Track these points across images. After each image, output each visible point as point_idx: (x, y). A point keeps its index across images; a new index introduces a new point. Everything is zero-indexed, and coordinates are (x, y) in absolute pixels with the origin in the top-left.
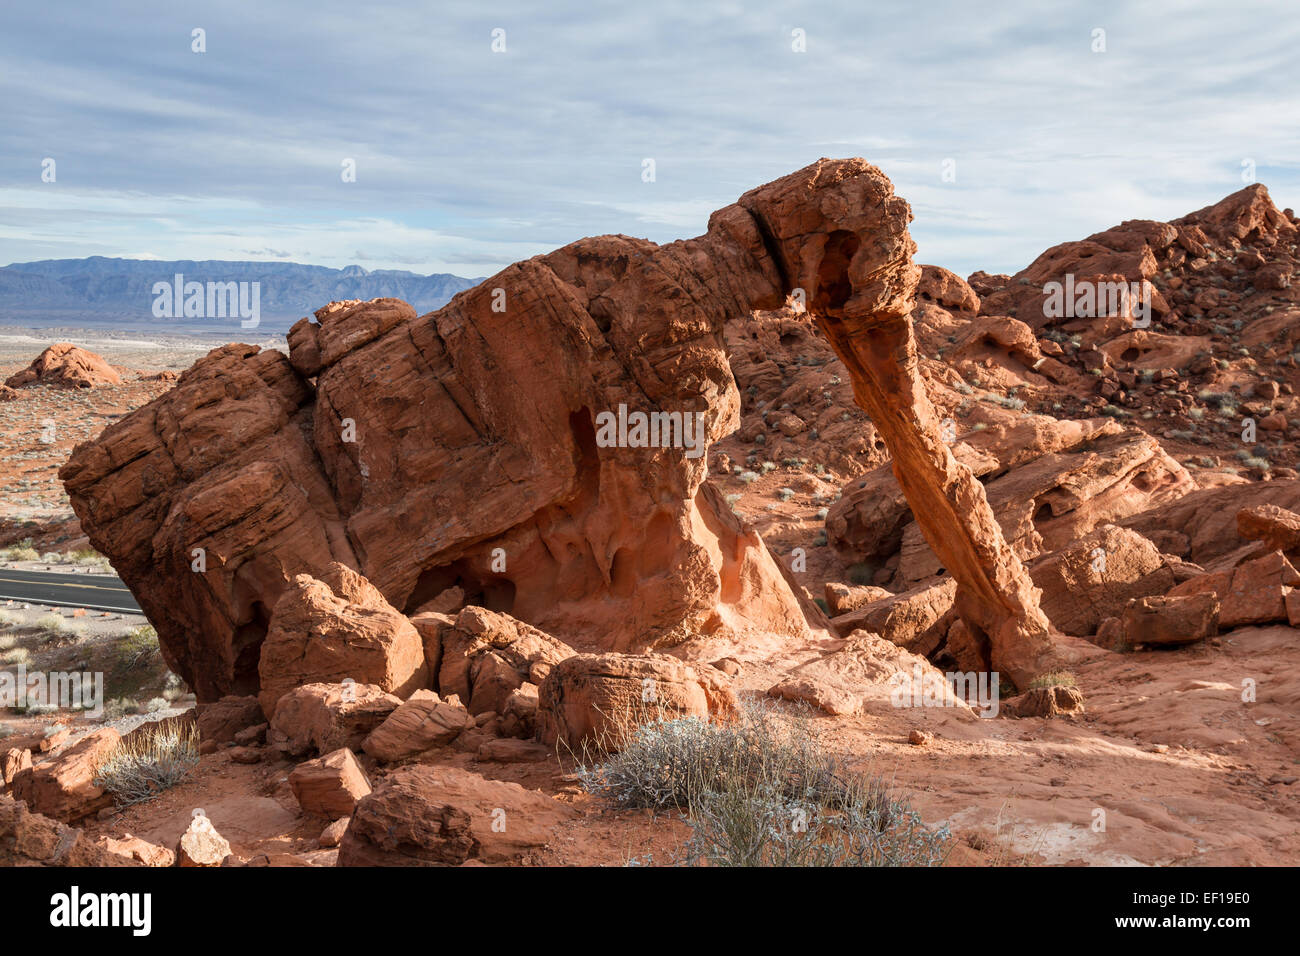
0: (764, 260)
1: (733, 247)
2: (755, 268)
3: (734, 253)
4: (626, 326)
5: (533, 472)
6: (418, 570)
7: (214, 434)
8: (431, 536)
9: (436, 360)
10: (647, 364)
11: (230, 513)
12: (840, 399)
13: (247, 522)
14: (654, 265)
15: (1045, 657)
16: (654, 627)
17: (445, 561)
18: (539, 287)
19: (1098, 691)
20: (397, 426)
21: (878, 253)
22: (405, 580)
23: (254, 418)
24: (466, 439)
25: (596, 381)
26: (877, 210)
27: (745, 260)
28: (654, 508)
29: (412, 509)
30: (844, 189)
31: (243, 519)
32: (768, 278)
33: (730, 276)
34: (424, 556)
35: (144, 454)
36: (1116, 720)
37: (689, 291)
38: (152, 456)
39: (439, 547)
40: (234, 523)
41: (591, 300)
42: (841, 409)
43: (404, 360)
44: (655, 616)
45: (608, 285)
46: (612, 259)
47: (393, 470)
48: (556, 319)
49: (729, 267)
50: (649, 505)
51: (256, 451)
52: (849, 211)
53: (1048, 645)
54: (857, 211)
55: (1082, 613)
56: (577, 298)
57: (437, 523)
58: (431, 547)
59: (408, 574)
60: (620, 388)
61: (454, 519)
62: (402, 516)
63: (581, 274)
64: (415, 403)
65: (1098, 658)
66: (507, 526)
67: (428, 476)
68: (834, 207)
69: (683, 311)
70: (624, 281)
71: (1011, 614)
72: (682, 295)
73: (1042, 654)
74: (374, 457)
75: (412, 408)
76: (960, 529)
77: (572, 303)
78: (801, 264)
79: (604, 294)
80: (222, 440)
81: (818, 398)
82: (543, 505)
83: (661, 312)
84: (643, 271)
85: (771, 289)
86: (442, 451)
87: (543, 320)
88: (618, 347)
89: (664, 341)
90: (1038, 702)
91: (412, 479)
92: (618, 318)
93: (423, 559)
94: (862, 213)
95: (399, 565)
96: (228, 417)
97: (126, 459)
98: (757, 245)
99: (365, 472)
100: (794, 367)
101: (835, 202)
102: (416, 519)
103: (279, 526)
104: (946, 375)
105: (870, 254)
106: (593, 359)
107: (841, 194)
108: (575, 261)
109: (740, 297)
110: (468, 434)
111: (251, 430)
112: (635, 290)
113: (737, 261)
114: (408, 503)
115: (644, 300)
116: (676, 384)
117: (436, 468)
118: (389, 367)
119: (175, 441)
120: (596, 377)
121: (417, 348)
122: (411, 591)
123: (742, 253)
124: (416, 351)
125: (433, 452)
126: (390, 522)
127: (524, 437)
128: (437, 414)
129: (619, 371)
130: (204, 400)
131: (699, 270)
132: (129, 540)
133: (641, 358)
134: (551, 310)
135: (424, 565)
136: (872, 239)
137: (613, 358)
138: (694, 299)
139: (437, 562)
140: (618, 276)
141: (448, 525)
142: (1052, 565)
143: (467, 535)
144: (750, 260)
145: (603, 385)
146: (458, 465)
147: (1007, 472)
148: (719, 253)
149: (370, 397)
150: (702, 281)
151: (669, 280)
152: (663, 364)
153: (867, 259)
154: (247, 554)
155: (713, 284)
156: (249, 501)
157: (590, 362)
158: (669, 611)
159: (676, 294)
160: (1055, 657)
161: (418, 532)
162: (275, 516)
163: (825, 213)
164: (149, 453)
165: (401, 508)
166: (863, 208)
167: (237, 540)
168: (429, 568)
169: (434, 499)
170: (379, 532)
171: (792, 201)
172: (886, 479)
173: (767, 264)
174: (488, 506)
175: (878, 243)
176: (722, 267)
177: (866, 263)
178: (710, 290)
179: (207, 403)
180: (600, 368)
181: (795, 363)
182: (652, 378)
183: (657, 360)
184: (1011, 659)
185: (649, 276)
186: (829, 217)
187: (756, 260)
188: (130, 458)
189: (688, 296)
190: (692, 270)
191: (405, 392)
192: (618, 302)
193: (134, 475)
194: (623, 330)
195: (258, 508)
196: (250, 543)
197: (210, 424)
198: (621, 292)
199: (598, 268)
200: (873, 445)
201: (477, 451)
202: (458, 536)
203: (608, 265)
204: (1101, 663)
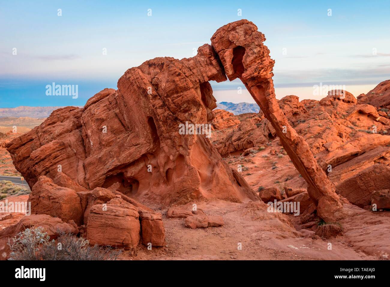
0: (213, 61)
1: (203, 58)
2: (211, 64)
3: (203, 59)
4: (163, 87)
5: (140, 142)
6: (104, 176)
7: (50, 133)
8: (108, 164)
9: (115, 105)
10: (170, 100)
11: (41, 157)
12: (310, 132)
13: (46, 160)
14: (173, 65)
15: (337, 213)
16: (177, 197)
17: (114, 173)
18: (134, 75)
19: (357, 227)
20: (100, 128)
21: (252, 53)
22: (99, 180)
23: (62, 127)
24: (122, 131)
25: (154, 107)
26: (250, 37)
27: (207, 62)
28: (177, 153)
29: (103, 155)
30: (237, 30)
31: (46, 158)
32: (215, 68)
33: (201, 68)
34: (106, 171)
35: (32, 140)
36: (355, 240)
37: (185, 73)
38: (34, 141)
39: (110, 168)
40: (43, 160)
41: (152, 79)
42: (311, 135)
43: (105, 106)
44: (177, 193)
45: (157, 74)
46: (159, 64)
47: (99, 142)
48: (139, 86)
49: (201, 65)
50: (176, 152)
51: (61, 138)
52: (240, 38)
53: (339, 207)
54: (242, 38)
55: (366, 196)
56: (147, 78)
57: (110, 160)
58: (108, 168)
59: (101, 178)
60: (162, 110)
61: (115, 159)
62: (100, 158)
63: (149, 71)
64: (106, 120)
65: (360, 214)
66: (131, 161)
67: (109, 144)
68: (234, 37)
69: (182, 80)
70: (163, 71)
71: (323, 195)
72: (181, 75)
73: (336, 211)
74: (94, 138)
75: (105, 122)
76: (300, 161)
77: (144, 80)
78: (225, 61)
79: (156, 77)
80: (53, 134)
81: (303, 132)
82: (144, 153)
83: (174, 81)
84: (169, 68)
85: (216, 71)
86: (113, 136)
87: (135, 87)
88: (161, 95)
89: (176, 92)
90: (322, 231)
91: (104, 145)
92: (160, 85)
93: (105, 172)
94: (244, 38)
95: (98, 174)
96: (55, 127)
97: (26, 142)
98: (210, 56)
99: (92, 144)
100: (297, 123)
101: (234, 36)
102: (104, 159)
103: (57, 161)
104: (346, 123)
105: (249, 54)
106: (152, 99)
107: (237, 32)
108: (148, 66)
109: (204, 75)
110: (122, 130)
111: (61, 131)
112: (166, 74)
113: (204, 62)
114: (102, 153)
115: (168, 77)
116: (181, 107)
117: (111, 141)
118: (99, 109)
119: (41, 135)
120: (154, 106)
121: (110, 102)
122: (103, 184)
123: (206, 59)
124: (109, 103)
125: (110, 136)
126: (97, 160)
127: (137, 130)
128: (112, 123)
129: (161, 103)
130: (50, 123)
131: (190, 66)
132: (26, 167)
133: (168, 98)
134: (138, 83)
135: (106, 175)
136: (249, 48)
137: (159, 99)
138: (186, 76)
139: (111, 173)
140: (161, 70)
141: (113, 161)
142: (353, 178)
143: (119, 164)
144: (209, 62)
145: (156, 108)
146: (118, 140)
147: (365, 152)
148: (198, 60)
149: (93, 118)
150: (191, 70)
151: (177, 70)
152: (175, 100)
153: (248, 56)
154: (47, 170)
155: (195, 71)
156: (47, 153)
157: (151, 101)
158: (182, 191)
159: (179, 75)
160: (342, 213)
161: (104, 163)
162: (56, 157)
163: (230, 40)
164: (33, 139)
165: (100, 155)
166: (245, 37)
167: (43, 166)
168: (109, 175)
169: (110, 152)
170: (92, 163)
171: (219, 37)
172: (322, 156)
173: (214, 62)
174: (125, 154)
175: (252, 49)
176: (199, 65)
177: (248, 58)
178: (193, 73)
179: (51, 123)
180: (155, 103)
181: (297, 122)
182: (172, 105)
183: (174, 98)
184: (323, 213)
185: (171, 69)
186: (232, 41)
187: (211, 61)
188: (27, 141)
189: (184, 75)
190: (187, 66)
191: (103, 116)
192: (161, 79)
193: (28, 146)
194: (162, 89)
195: (50, 155)
196: (47, 167)
197: (49, 130)
198: (162, 76)
199: (155, 68)
200: (321, 146)
201: (124, 135)
202: (116, 164)
203: (158, 66)
204: (361, 216)
